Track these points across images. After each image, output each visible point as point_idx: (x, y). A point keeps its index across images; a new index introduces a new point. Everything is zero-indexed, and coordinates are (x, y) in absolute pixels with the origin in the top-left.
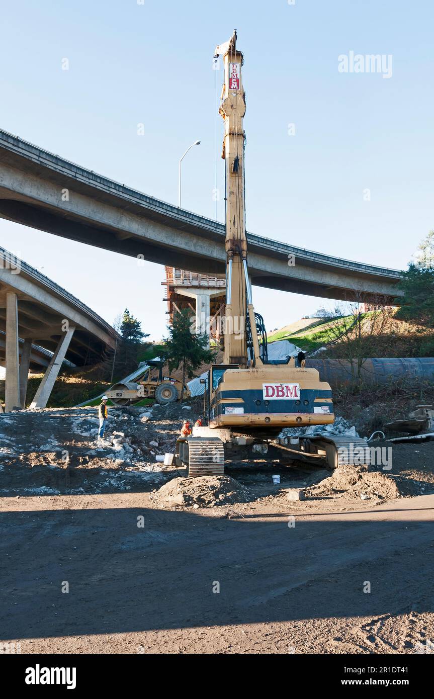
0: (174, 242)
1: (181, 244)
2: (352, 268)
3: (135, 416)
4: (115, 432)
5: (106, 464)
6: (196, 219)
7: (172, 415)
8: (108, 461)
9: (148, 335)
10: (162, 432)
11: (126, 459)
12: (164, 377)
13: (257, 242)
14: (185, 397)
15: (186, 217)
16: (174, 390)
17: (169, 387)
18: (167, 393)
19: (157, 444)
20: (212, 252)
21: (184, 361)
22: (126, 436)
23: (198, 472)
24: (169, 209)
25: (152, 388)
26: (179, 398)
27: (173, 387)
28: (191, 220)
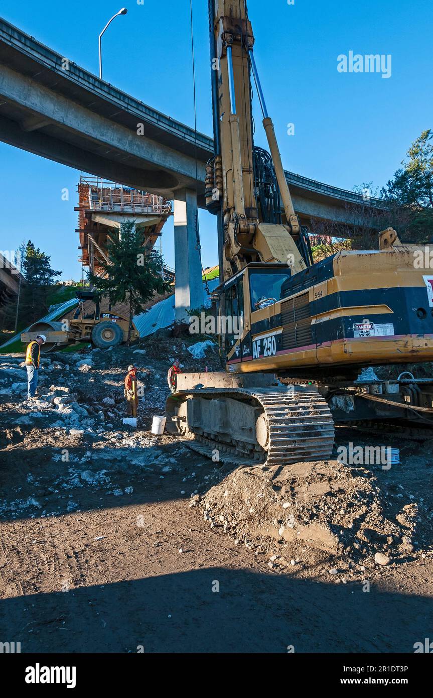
0: (103, 135)
1: (113, 140)
2: (311, 188)
3: (70, 365)
4: (53, 386)
5: (56, 439)
6: (133, 104)
7: (121, 362)
8: (58, 433)
9: (60, 273)
10: (116, 384)
11: (85, 429)
12: (102, 314)
13: (207, 146)
14: (133, 339)
15: (120, 99)
16: (118, 329)
17: (110, 326)
18: (108, 334)
19: (112, 402)
20: (151, 156)
21: (131, 292)
22: (70, 392)
23: (285, 455)
24: (97, 84)
25: (86, 328)
26: (126, 339)
27: (115, 326)
28: (126, 106)
